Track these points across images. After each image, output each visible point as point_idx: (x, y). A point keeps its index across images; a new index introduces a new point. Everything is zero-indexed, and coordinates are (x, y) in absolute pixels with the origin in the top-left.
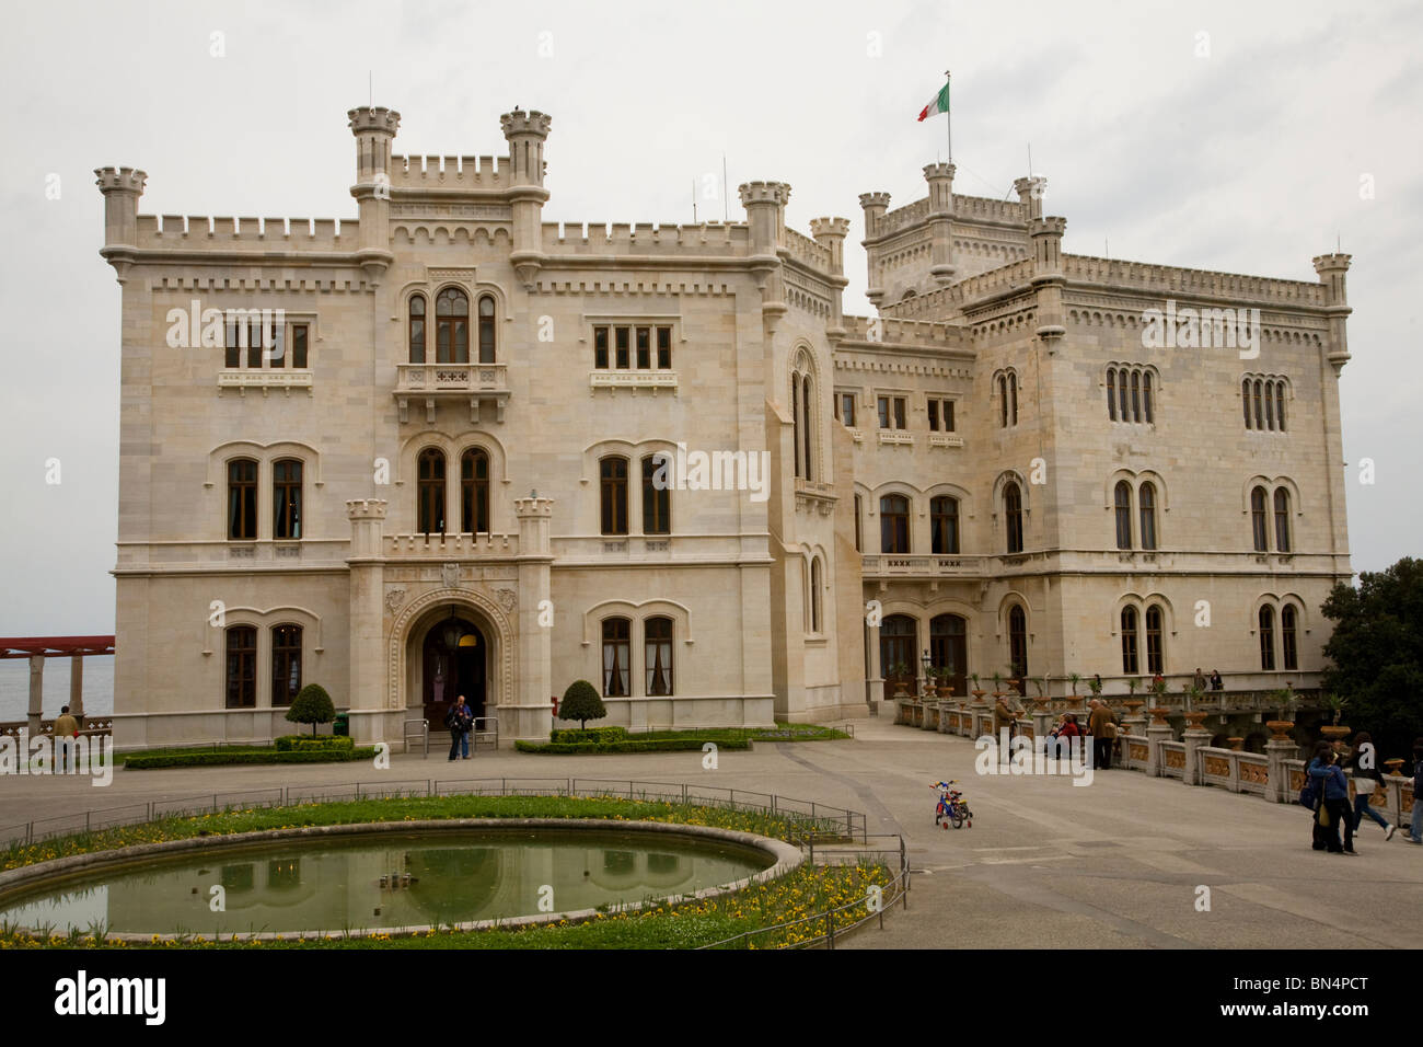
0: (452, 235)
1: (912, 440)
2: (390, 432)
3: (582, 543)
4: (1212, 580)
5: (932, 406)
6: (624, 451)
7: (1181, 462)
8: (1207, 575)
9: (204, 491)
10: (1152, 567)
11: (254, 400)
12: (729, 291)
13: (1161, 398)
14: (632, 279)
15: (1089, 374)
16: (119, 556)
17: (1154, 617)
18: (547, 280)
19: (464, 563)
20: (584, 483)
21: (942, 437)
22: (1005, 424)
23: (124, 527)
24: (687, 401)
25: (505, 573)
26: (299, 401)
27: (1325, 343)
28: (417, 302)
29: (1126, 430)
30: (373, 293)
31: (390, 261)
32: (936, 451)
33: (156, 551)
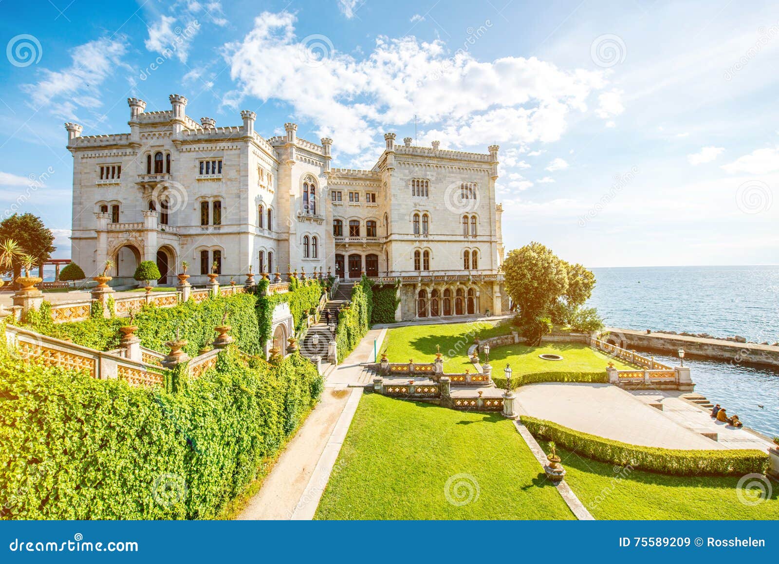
0: (157, 136)
1: (361, 205)
4: (447, 243)
5: (368, 195)
6: (207, 199)
7: (438, 208)
8: (445, 241)
10: (426, 239)
12: (239, 148)
13: (431, 188)
14: (209, 145)
15: (405, 181)
16: (72, 233)
17: (426, 254)
18: (184, 147)
21: (371, 204)
23: (73, 225)
24: (225, 183)
26: (117, 188)
27: (490, 173)
28: (149, 158)
29: (418, 199)
30: (136, 155)
31: (140, 144)
32: (368, 208)
33: (82, 232)
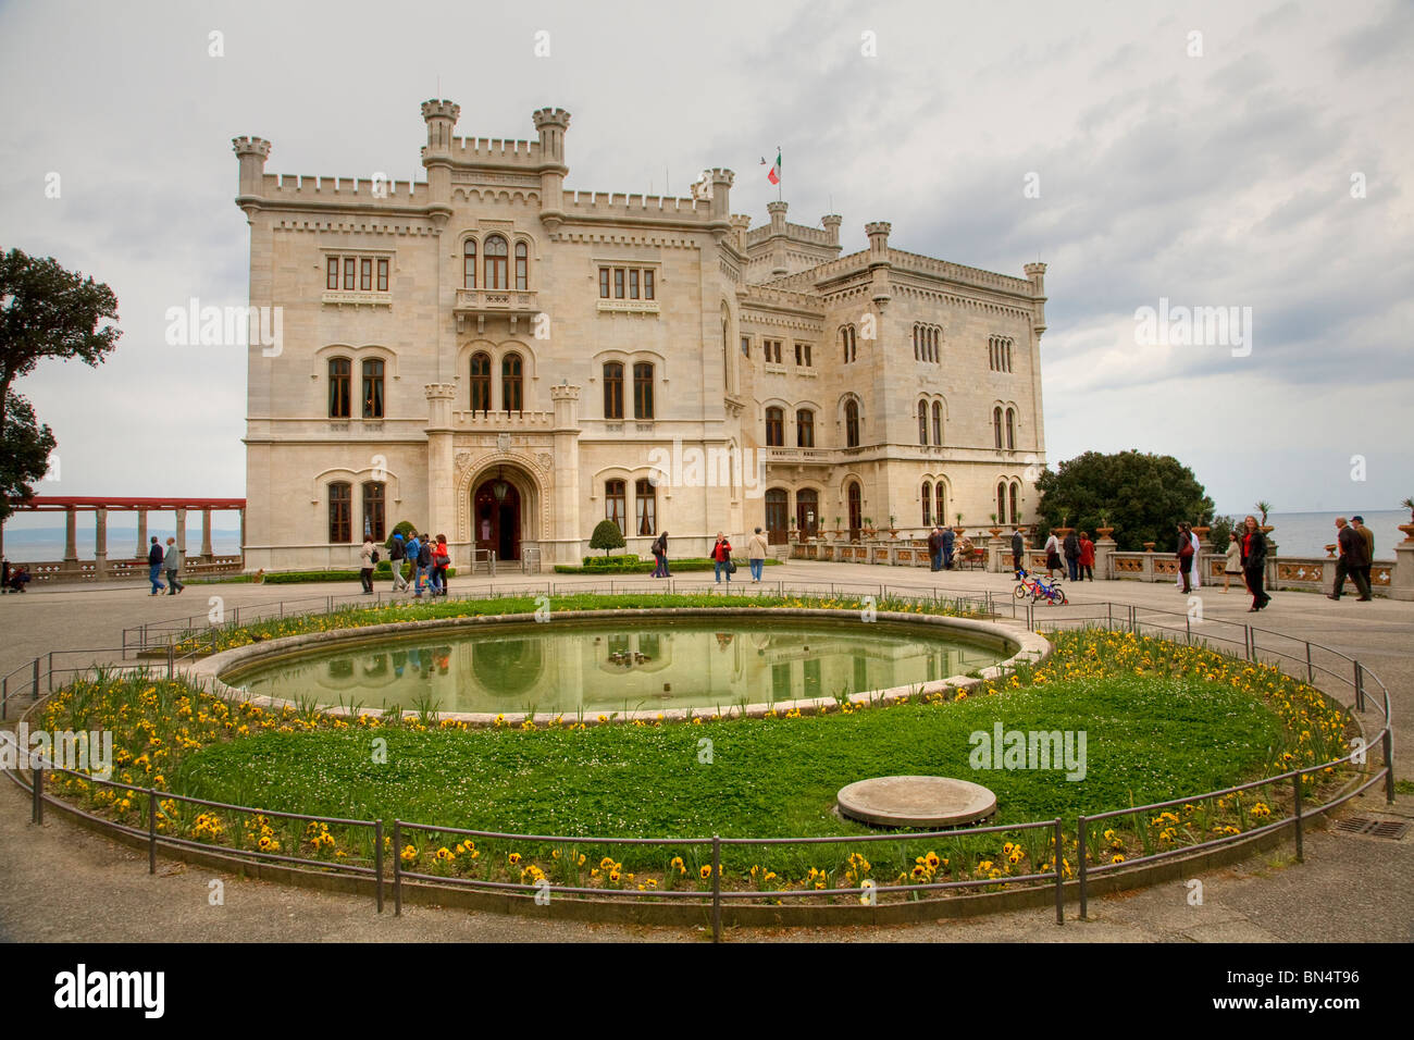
0: (497, 196)
1: (786, 371)
2: (450, 340)
3: (591, 424)
4: (973, 466)
5: (798, 348)
6: (621, 358)
7: (955, 389)
8: (970, 463)
9: (311, 381)
10: (939, 457)
11: (348, 314)
12: (696, 245)
13: (944, 347)
14: (627, 234)
15: (903, 329)
16: (248, 428)
17: (940, 489)
18: (566, 231)
19: (514, 433)
20: (592, 380)
21: (804, 369)
22: (846, 361)
23: (251, 406)
24: (667, 324)
25: (545, 441)
26: (381, 315)
27: (1032, 319)
28: (470, 245)
29: (925, 366)
30: (437, 237)
31: (451, 213)
32: (801, 379)
33: (275, 425)
